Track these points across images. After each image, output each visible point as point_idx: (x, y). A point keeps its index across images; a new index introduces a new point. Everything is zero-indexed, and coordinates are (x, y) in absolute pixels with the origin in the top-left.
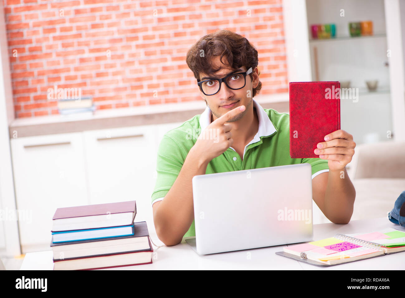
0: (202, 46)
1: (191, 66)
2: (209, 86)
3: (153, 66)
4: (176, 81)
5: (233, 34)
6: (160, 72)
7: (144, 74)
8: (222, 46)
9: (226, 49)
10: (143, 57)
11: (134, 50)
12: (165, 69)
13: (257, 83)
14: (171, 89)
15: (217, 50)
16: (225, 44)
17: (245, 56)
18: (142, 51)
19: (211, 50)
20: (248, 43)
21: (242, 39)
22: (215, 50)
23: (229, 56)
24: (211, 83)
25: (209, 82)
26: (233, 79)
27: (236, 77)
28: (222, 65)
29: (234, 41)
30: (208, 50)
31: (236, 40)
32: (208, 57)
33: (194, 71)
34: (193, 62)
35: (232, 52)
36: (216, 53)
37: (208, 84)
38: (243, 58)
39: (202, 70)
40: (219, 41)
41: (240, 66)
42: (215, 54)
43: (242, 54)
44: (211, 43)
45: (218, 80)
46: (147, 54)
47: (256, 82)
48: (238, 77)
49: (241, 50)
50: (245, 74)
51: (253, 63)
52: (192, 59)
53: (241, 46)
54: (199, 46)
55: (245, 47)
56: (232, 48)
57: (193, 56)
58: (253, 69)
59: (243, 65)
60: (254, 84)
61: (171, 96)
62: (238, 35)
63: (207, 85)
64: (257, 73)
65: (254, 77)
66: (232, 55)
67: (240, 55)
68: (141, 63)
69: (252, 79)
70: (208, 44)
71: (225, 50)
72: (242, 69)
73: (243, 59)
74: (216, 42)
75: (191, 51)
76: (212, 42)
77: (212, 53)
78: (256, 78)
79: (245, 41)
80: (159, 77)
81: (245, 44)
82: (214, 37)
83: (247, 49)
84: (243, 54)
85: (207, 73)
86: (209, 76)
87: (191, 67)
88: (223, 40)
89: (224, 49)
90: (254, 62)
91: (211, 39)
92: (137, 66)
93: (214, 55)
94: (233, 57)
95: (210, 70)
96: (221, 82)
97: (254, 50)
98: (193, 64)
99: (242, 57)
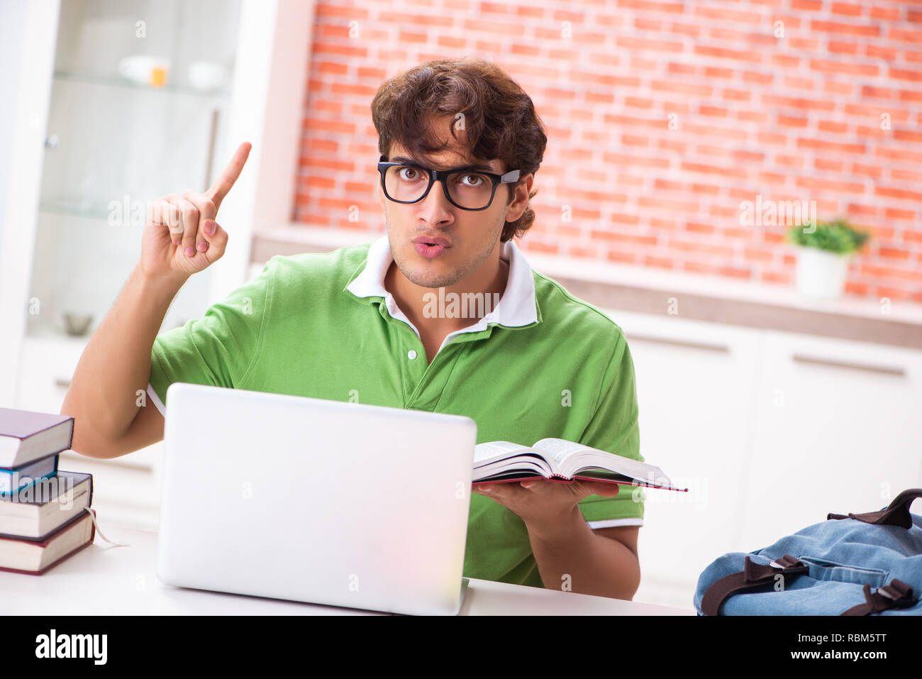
0: (421, 79)
1: (379, 119)
2: (403, 180)
3: (635, 171)
4: (681, 218)
5: (502, 75)
6: (646, 190)
7: (609, 187)
8: (465, 95)
9: (472, 104)
10: (614, 145)
11: (597, 125)
12: (661, 184)
13: (520, 213)
14: (664, 235)
15: (450, 101)
16: (475, 93)
17: (512, 138)
18: (615, 131)
19: (438, 96)
20: (530, 111)
21: (519, 96)
22: (445, 97)
23: (474, 122)
24: (411, 173)
25: (405, 170)
26: (466, 181)
27: (473, 179)
28: (451, 141)
29: (499, 93)
30: (431, 93)
31: (504, 93)
32: (424, 110)
33: (381, 133)
34: (387, 110)
35: (485, 117)
36: (446, 105)
37: (403, 173)
38: (507, 140)
39: (401, 136)
40: (463, 80)
41: (491, 157)
42: (442, 107)
43: (506, 130)
44: (443, 80)
45: (430, 172)
46: (627, 140)
47: (518, 208)
48: (479, 182)
49: (507, 120)
50: (496, 179)
51: (525, 162)
52: (386, 103)
53: (512, 111)
54: (413, 76)
55: (520, 117)
56: (490, 107)
57: (390, 97)
58: (522, 175)
59: (500, 158)
60: (510, 212)
61: (660, 252)
62: (515, 84)
63: (399, 176)
64: (529, 188)
65: (517, 195)
66: (482, 122)
67: (501, 131)
68: (608, 158)
69: (511, 197)
70: (435, 78)
71: (469, 106)
72: (495, 166)
73: (503, 143)
74: (455, 80)
75: (391, 85)
76: (448, 77)
77: (437, 103)
78: (522, 198)
79: (524, 104)
80: (643, 202)
81: (521, 110)
82: (455, 68)
83: (524, 123)
84: (508, 130)
85: (409, 146)
86: (413, 155)
87: (377, 120)
88: (473, 82)
89: (469, 102)
90: (530, 161)
91: (446, 71)
92: (596, 164)
93: (440, 110)
94: (482, 128)
95: (417, 142)
96: (435, 181)
97: (540, 131)
98: (385, 115)
99: (504, 137)
